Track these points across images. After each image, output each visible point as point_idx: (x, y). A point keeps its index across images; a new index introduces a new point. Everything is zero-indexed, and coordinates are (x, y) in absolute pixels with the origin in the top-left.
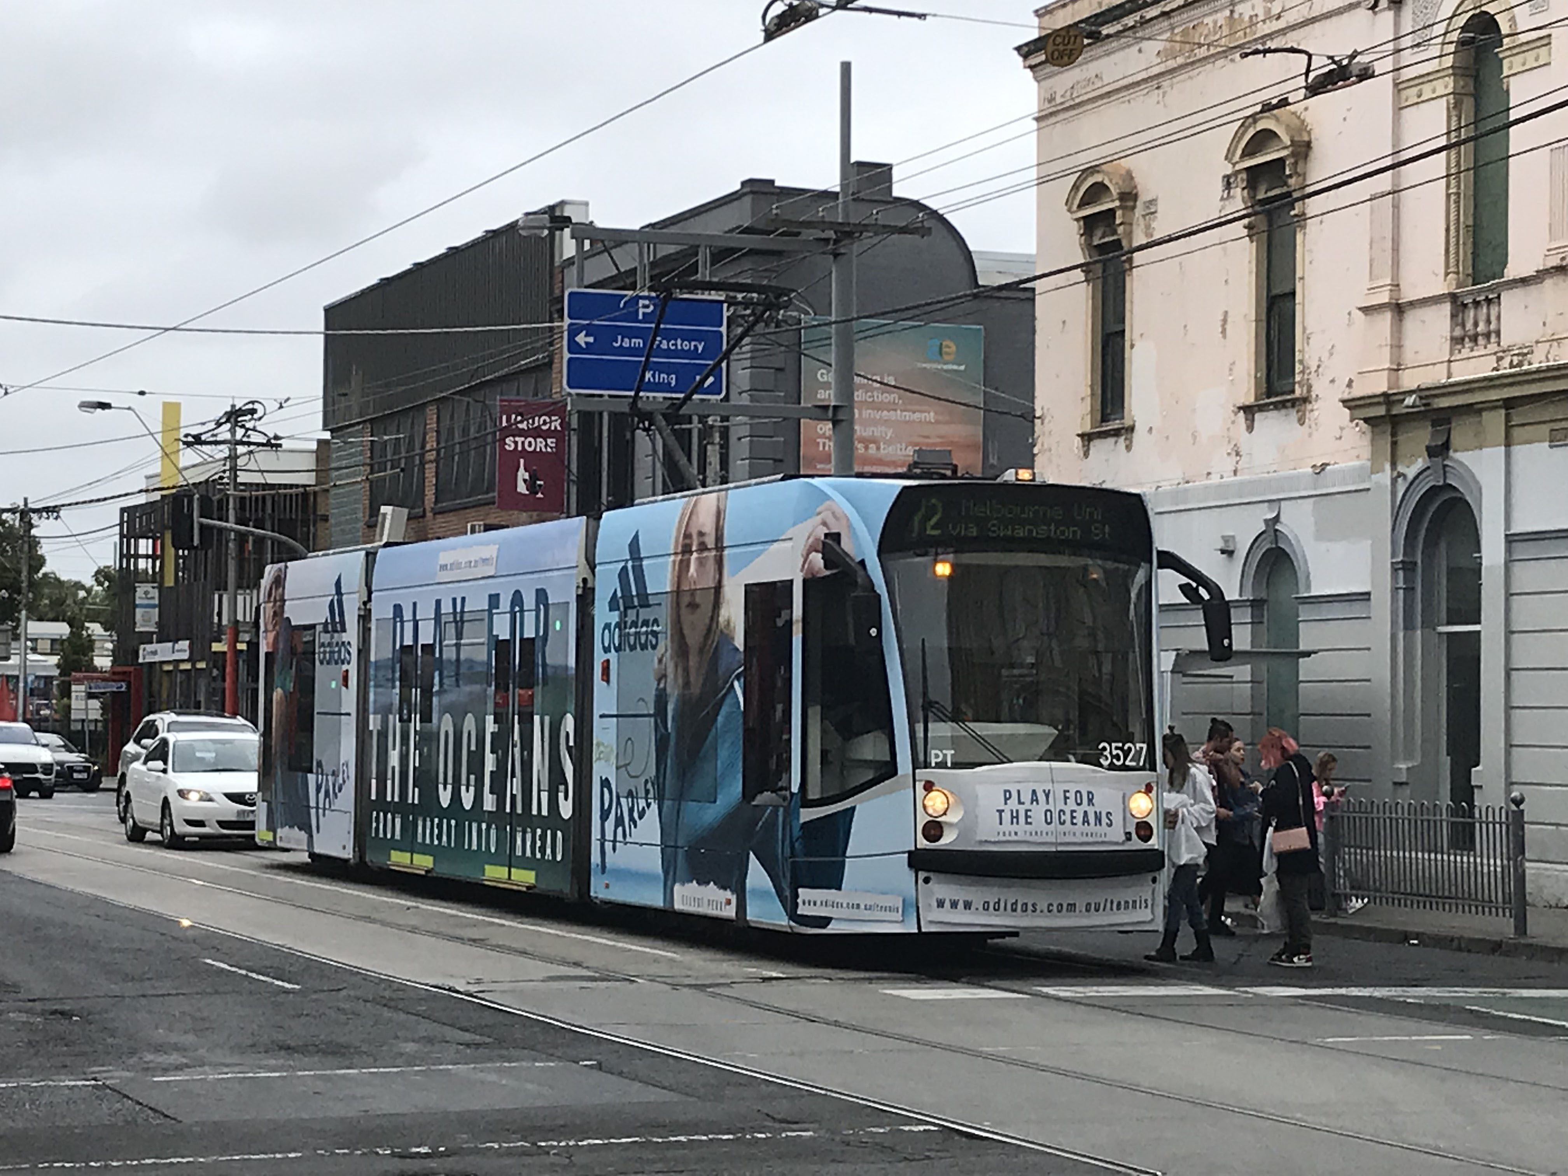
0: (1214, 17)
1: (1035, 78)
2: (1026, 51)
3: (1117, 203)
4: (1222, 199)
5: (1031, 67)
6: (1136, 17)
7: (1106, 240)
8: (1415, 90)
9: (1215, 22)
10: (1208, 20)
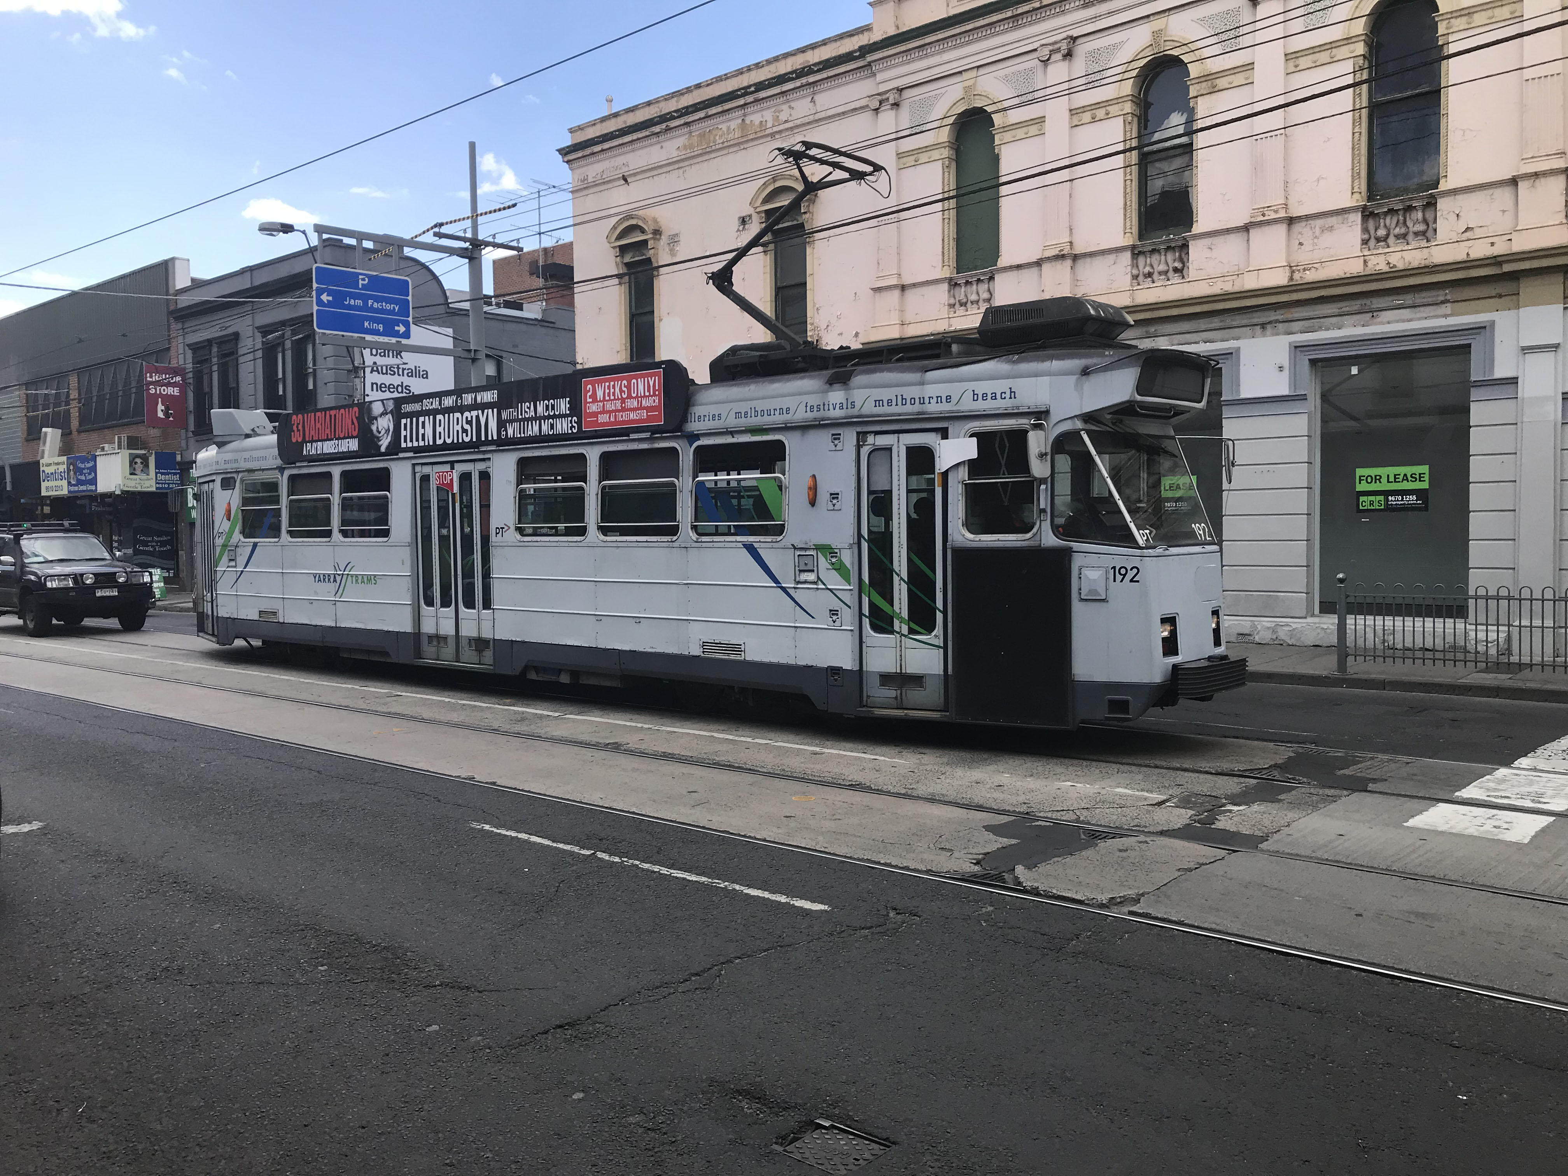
0: (728, 124)
1: (571, 169)
2: (564, 152)
3: (650, 236)
4: (738, 230)
5: (567, 162)
6: (664, 126)
7: (637, 259)
8: (913, 158)
9: (729, 128)
10: (724, 127)
